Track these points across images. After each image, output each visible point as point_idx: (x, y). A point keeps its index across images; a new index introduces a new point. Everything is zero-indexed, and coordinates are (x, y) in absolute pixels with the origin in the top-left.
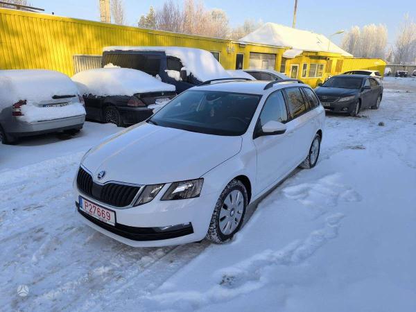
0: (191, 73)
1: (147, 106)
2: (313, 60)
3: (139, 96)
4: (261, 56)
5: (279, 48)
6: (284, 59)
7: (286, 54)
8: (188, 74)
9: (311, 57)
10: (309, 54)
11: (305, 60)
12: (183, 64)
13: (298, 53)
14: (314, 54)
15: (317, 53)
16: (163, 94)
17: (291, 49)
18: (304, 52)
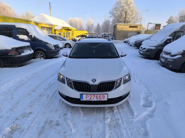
0: (34, 36)
1: (20, 54)
2: (67, 31)
3: (15, 49)
4: (45, 28)
5: (52, 25)
6: (55, 30)
7: (56, 28)
8: (33, 37)
9: (66, 30)
10: (65, 28)
11: (64, 31)
12: (29, 32)
13: (61, 28)
14: (67, 28)
15: (68, 28)
16: (26, 47)
17: (57, 26)
18: (63, 27)
